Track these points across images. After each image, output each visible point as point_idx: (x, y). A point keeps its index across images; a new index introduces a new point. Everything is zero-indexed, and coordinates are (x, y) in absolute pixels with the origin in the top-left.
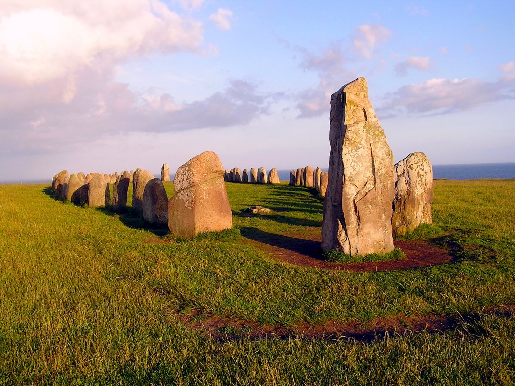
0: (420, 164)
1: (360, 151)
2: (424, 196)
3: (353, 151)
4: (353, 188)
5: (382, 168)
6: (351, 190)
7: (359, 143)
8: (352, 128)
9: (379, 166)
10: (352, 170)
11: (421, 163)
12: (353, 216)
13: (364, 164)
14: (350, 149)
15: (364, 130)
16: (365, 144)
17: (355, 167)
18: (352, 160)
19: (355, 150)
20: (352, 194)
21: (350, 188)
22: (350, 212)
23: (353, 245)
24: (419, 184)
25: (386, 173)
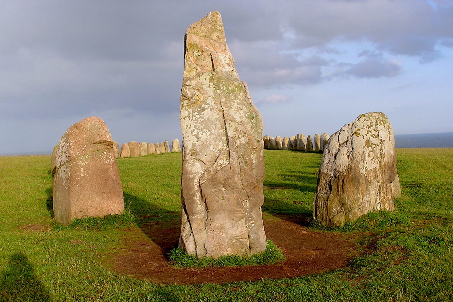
0: (372, 129)
1: (206, 114)
2: (379, 172)
3: (196, 113)
4: (198, 164)
5: (240, 136)
6: (195, 168)
7: (205, 102)
8: (192, 82)
9: (235, 133)
10: (196, 140)
11: (374, 127)
12: (199, 203)
13: (213, 131)
14: (191, 110)
15: (211, 84)
16: (213, 104)
17: (200, 136)
18: (195, 127)
19: (199, 112)
20: (197, 173)
21: (193, 165)
22: (195, 198)
23: (200, 242)
24: (369, 156)
25: (248, 143)
